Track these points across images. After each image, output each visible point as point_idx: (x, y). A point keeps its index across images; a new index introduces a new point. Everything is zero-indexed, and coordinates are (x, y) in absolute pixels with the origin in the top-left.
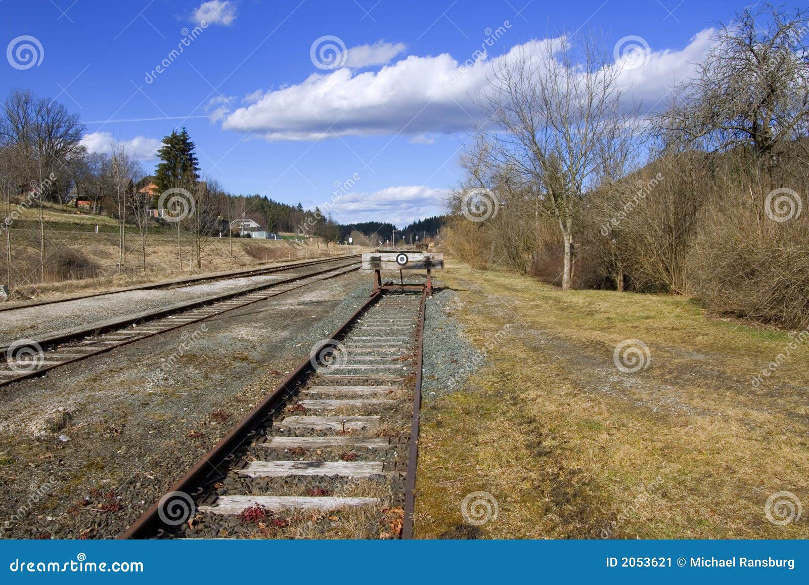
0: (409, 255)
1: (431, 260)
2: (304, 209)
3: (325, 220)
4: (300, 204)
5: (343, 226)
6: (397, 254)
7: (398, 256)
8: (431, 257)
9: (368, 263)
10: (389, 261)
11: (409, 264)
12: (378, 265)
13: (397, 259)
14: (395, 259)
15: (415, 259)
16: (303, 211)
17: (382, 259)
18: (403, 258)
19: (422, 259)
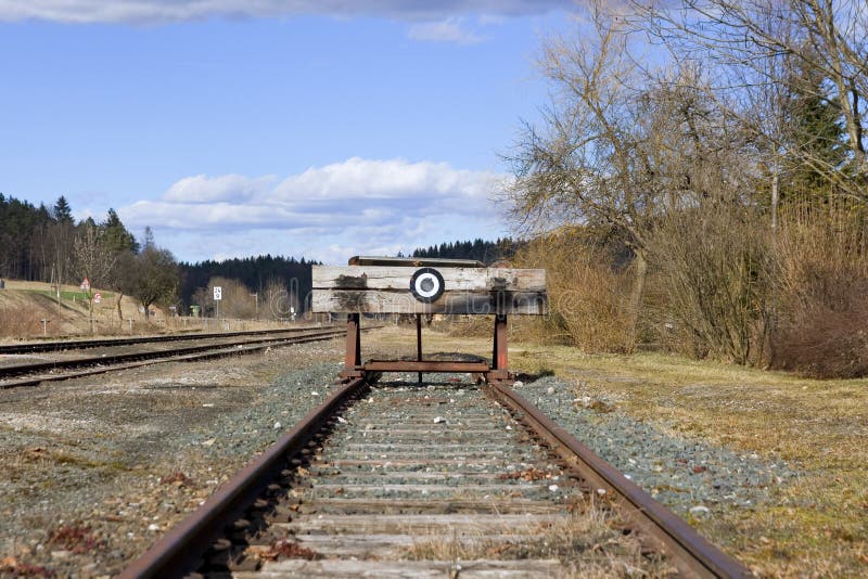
0: (447, 273)
1: (509, 288)
2: (73, 214)
3: (134, 246)
4: (62, 201)
5: (184, 267)
6: (413, 270)
7: (415, 276)
8: (509, 280)
9: (329, 294)
10: (390, 290)
11: (447, 299)
12: (358, 301)
13: (413, 283)
14: (406, 283)
15: (463, 286)
16: (71, 220)
17: (370, 283)
18: (429, 281)
19: (483, 285)
